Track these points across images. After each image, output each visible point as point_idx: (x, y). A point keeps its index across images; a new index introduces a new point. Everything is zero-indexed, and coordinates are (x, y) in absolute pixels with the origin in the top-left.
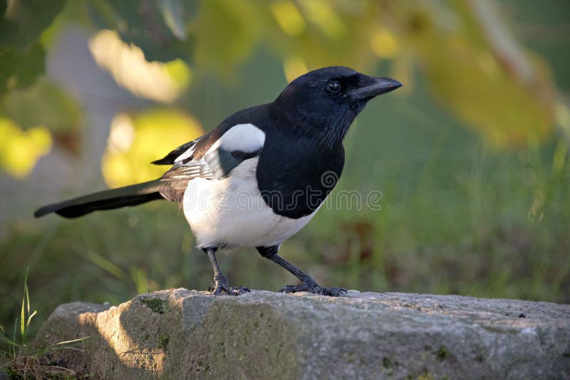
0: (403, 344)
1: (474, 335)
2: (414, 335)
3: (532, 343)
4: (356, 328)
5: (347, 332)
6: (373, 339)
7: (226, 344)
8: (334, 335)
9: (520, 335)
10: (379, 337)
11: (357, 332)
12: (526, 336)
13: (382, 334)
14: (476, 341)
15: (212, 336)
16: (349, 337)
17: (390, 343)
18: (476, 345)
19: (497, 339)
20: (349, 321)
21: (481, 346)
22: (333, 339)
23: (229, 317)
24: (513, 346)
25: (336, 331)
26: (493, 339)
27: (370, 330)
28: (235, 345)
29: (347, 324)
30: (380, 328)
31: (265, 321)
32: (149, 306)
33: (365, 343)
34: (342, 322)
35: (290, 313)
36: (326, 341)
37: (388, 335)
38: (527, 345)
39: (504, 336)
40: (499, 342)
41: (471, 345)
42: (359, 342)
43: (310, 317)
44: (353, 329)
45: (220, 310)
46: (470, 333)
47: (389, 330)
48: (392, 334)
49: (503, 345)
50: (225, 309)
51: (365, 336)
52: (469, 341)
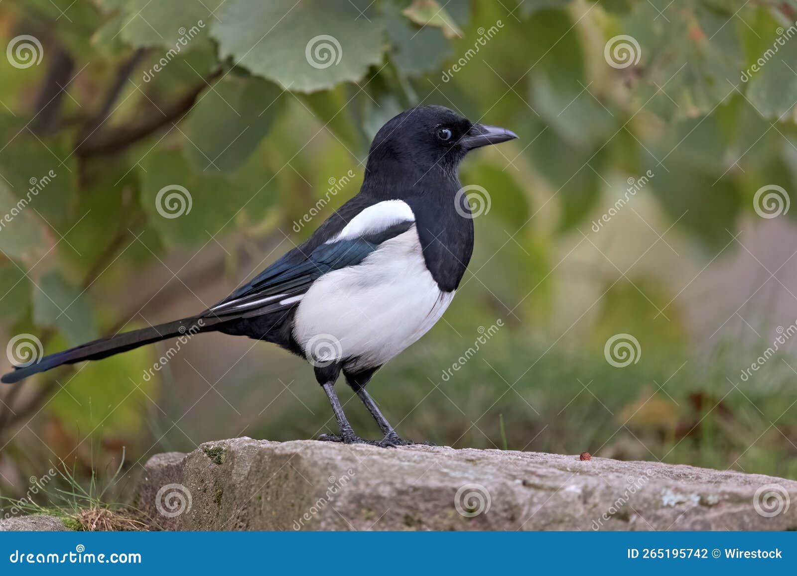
0: (426, 501)
1: (508, 492)
2: (439, 490)
3: (573, 501)
4: (378, 481)
5: (367, 485)
6: (394, 494)
7: (263, 499)
8: (353, 488)
9: (561, 493)
10: (401, 493)
11: (378, 485)
12: (568, 494)
13: (404, 488)
14: (509, 499)
15: (253, 489)
16: (368, 491)
17: (413, 499)
18: (508, 503)
19: (532, 496)
20: (373, 474)
21: (514, 503)
22: (351, 492)
23: (267, 468)
24: (550, 504)
25: (356, 484)
26: (529, 496)
27: (391, 484)
28: (269, 499)
29: (369, 476)
30: (403, 483)
31: (294, 472)
32: (210, 456)
33: (384, 498)
34: (366, 474)
35: (315, 464)
36: (344, 495)
37: (411, 490)
38: (566, 504)
39: (541, 494)
40: (535, 500)
41: (504, 503)
42: (379, 498)
43: (332, 468)
44: (374, 482)
45: (261, 461)
46: (504, 489)
47: (414, 484)
48: (415, 489)
49: (538, 503)
50: (266, 458)
51: (385, 491)
52: (502, 498)
